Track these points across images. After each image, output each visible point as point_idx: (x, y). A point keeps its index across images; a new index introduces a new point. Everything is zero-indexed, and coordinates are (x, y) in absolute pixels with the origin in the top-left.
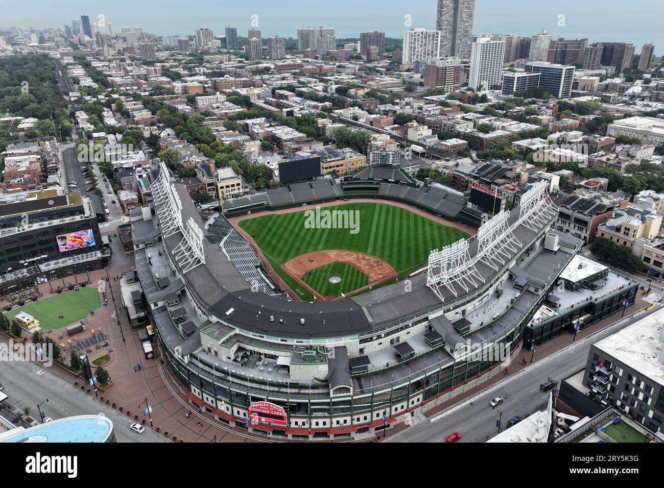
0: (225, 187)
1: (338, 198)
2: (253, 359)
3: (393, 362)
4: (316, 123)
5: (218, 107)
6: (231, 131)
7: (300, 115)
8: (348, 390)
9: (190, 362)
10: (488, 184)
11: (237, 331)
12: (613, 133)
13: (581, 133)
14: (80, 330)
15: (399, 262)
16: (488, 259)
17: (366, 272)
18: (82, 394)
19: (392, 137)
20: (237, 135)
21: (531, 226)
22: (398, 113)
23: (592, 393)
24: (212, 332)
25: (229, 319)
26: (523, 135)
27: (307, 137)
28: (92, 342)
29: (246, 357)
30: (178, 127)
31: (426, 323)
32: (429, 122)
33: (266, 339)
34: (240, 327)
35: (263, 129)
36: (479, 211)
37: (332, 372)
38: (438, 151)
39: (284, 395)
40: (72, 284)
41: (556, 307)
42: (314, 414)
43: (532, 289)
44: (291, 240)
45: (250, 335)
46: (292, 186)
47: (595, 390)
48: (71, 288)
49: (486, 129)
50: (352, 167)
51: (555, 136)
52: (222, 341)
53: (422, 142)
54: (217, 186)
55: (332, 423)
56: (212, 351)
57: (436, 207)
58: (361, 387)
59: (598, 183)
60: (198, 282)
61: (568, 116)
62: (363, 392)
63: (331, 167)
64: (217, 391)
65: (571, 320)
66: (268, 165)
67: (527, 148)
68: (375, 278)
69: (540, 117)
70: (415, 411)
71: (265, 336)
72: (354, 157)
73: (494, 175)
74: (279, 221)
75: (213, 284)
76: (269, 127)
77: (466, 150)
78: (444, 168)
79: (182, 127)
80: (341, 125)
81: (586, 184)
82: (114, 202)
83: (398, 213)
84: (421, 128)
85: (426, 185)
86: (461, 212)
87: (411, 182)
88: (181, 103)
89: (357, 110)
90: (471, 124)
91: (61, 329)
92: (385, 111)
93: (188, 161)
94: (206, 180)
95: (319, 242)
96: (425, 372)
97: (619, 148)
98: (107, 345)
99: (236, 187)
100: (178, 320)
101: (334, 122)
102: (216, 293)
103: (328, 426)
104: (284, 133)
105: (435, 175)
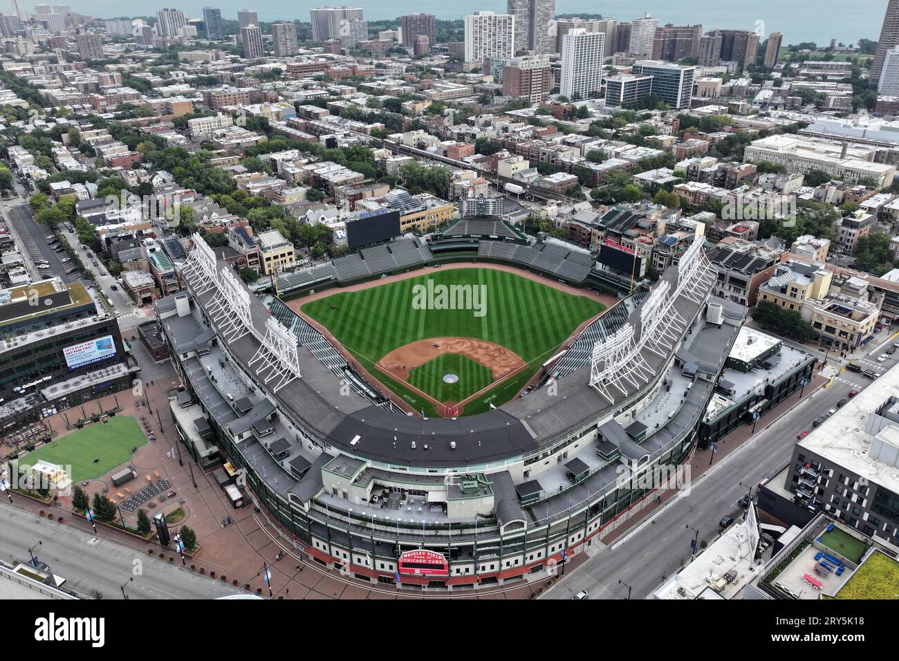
0: (272, 258)
1: (426, 265)
2: (395, 497)
3: (567, 485)
4: (372, 156)
5: (224, 136)
6: (257, 173)
7: (346, 145)
8: (522, 525)
9: (311, 509)
10: (618, 236)
11: (369, 464)
12: (751, 158)
13: (715, 159)
14: (129, 478)
15: (526, 349)
16: (653, 345)
17: (488, 365)
18: (163, 565)
19: (480, 173)
20: (266, 180)
21: (692, 297)
22: (478, 137)
23: (797, 498)
24: (338, 468)
25: (355, 450)
26: (645, 165)
27: (365, 178)
28: (151, 492)
29: (384, 496)
30: (177, 169)
31: (595, 432)
32: (522, 149)
33: (409, 471)
34: (373, 459)
35: (300, 168)
36: (612, 274)
37: (499, 505)
38: (541, 191)
39: (444, 539)
40: (96, 413)
41: (730, 395)
42: (481, 558)
43: (704, 376)
44: (379, 328)
45: (388, 468)
46: (364, 251)
47: (799, 495)
48: (95, 419)
49: (597, 157)
50: (436, 219)
51: (683, 165)
52: (353, 480)
53: (517, 178)
54: (261, 258)
55: (501, 565)
56: (340, 493)
57: (556, 270)
58: (534, 519)
59: (747, 228)
60: (299, 404)
61: (693, 135)
62: (537, 525)
63: (409, 222)
64: (351, 543)
65: (748, 409)
66: (323, 222)
67: (653, 183)
68: (501, 372)
69: (660, 138)
70: (592, 538)
71: (408, 468)
72: (438, 206)
73: (626, 225)
74: (356, 301)
75: (321, 405)
76: (307, 164)
77: (577, 188)
78: (558, 216)
79: (182, 169)
80: (406, 158)
81: (734, 230)
82: (114, 288)
83: (508, 280)
84: (515, 159)
85: (539, 242)
86: (589, 276)
87: (519, 237)
88: (166, 129)
89: (421, 135)
90: (577, 151)
91: (102, 478)
92: (459, 134)
93: (211, 223)
94: (245, 249)
95: (416, 328)
96: (604, 492)
97: (763, 179)
98: (174, 495)
99: (287, 258)
100: (280, 455)
101: (394, 154)
102: (330, 417)
103: (496, 569)
104: (332, 172)
105: (547, 227)
